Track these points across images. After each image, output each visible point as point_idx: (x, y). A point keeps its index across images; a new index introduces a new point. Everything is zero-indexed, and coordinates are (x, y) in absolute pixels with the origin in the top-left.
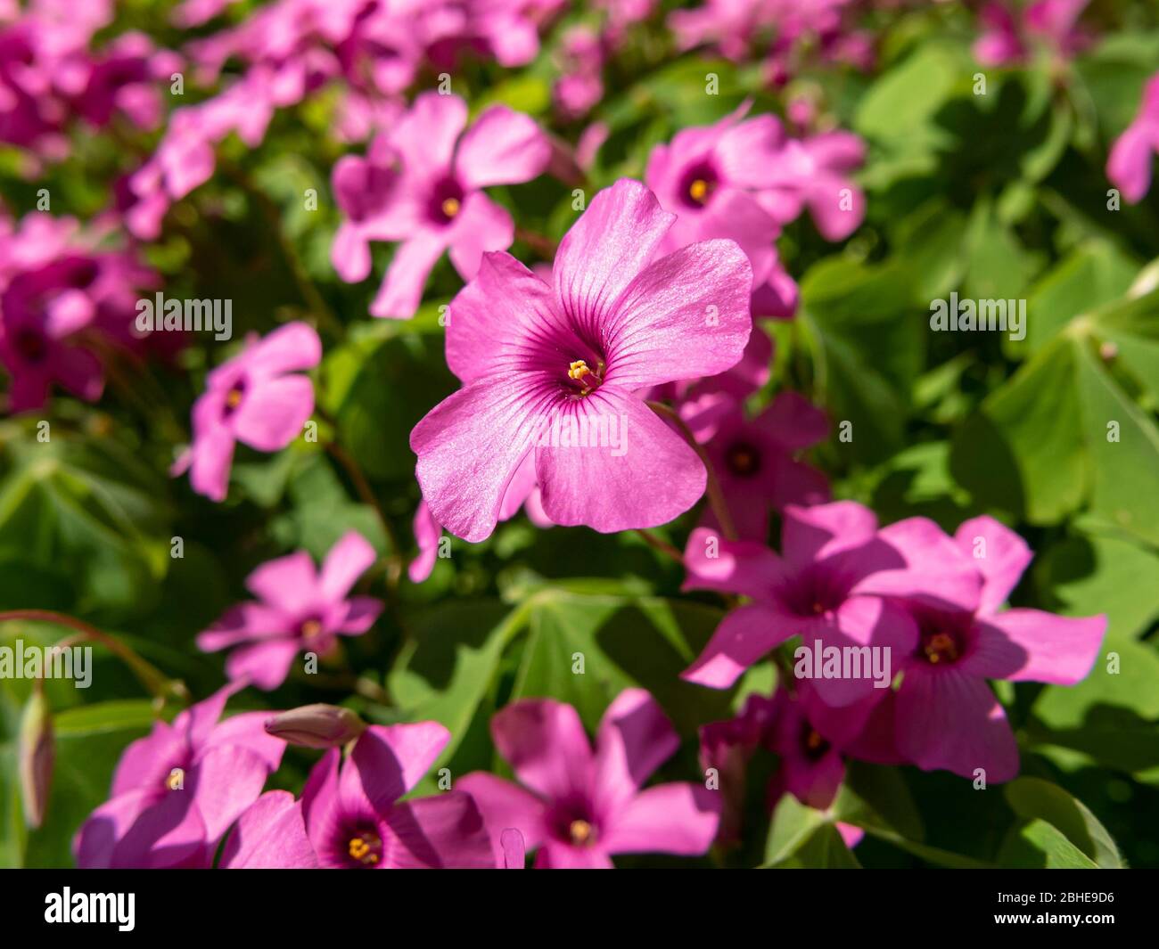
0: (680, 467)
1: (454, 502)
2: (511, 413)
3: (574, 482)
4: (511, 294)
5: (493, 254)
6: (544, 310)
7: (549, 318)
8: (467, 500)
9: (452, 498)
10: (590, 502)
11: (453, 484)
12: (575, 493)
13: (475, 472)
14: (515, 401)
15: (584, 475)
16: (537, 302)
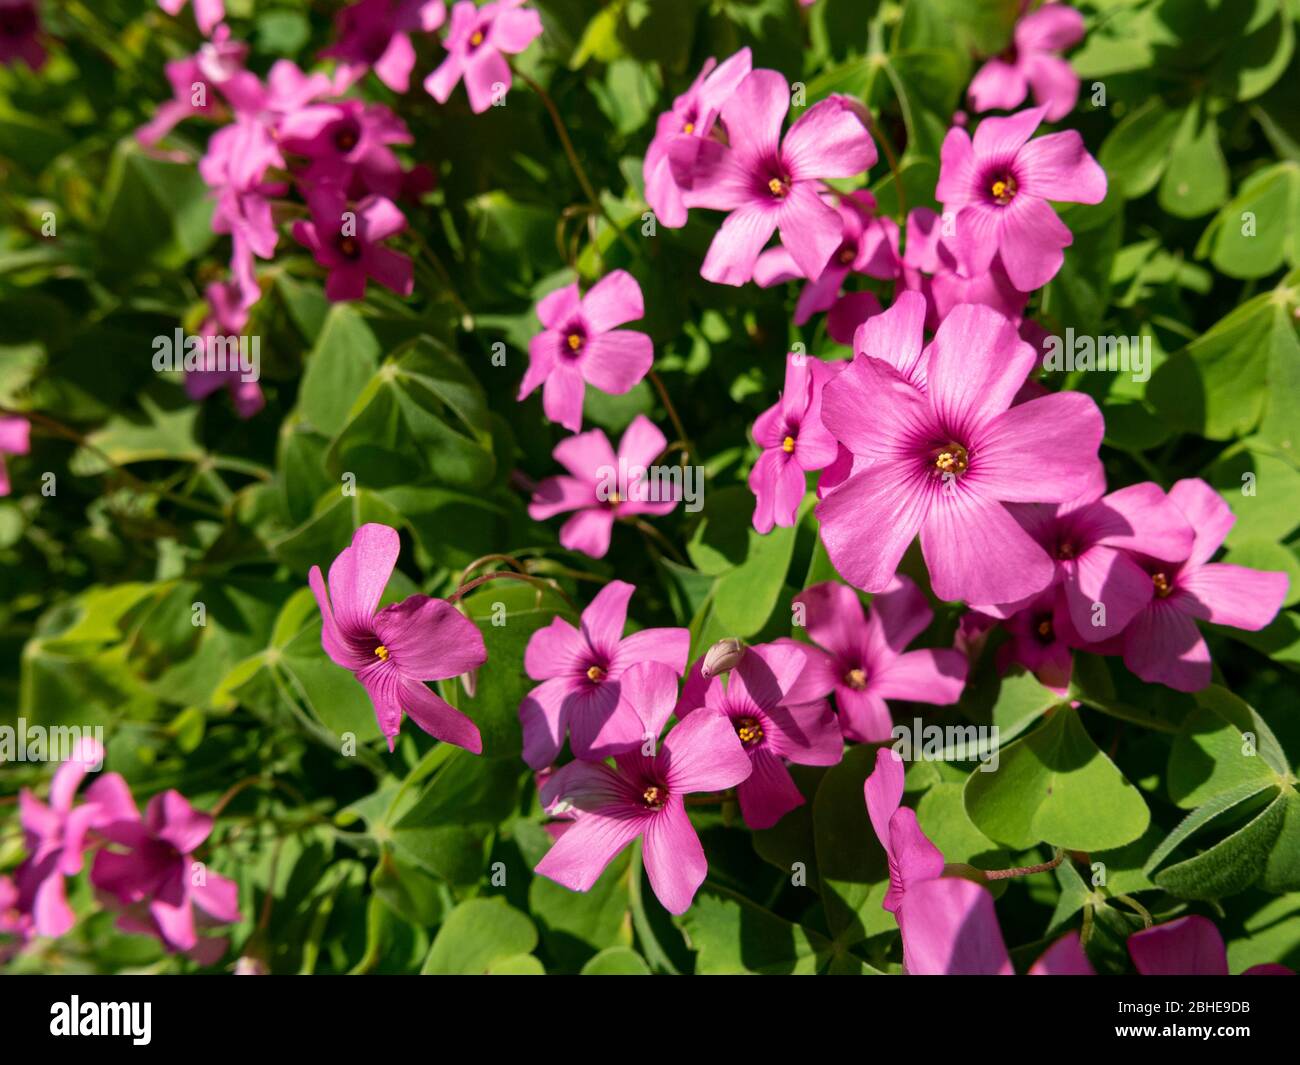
0: (1033, 562)
1: (854, 563)
2: (895, 495)
3: (952, 567)
4: (890, 393)
5: (875, 360)
6: (918, 413)
7: (925, 421)
8: (863, 561)
9: (851, 560)
10: (967, 582)
11: (851, 548)
12: (954, 574)
13: (868, 541)
14: (899, 485)
15: (959, 558)
16: (914, 407)
